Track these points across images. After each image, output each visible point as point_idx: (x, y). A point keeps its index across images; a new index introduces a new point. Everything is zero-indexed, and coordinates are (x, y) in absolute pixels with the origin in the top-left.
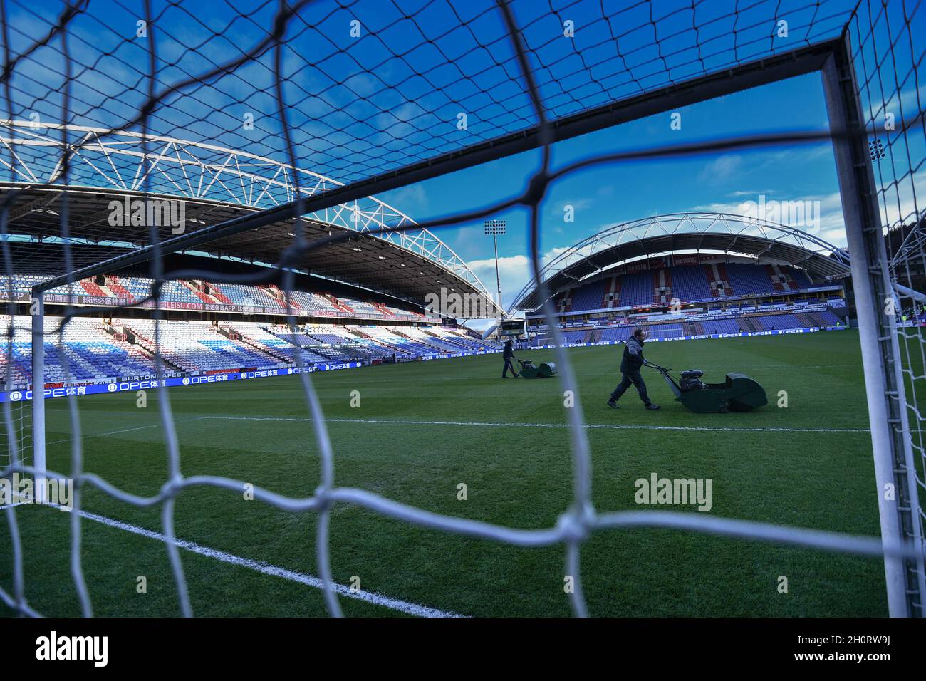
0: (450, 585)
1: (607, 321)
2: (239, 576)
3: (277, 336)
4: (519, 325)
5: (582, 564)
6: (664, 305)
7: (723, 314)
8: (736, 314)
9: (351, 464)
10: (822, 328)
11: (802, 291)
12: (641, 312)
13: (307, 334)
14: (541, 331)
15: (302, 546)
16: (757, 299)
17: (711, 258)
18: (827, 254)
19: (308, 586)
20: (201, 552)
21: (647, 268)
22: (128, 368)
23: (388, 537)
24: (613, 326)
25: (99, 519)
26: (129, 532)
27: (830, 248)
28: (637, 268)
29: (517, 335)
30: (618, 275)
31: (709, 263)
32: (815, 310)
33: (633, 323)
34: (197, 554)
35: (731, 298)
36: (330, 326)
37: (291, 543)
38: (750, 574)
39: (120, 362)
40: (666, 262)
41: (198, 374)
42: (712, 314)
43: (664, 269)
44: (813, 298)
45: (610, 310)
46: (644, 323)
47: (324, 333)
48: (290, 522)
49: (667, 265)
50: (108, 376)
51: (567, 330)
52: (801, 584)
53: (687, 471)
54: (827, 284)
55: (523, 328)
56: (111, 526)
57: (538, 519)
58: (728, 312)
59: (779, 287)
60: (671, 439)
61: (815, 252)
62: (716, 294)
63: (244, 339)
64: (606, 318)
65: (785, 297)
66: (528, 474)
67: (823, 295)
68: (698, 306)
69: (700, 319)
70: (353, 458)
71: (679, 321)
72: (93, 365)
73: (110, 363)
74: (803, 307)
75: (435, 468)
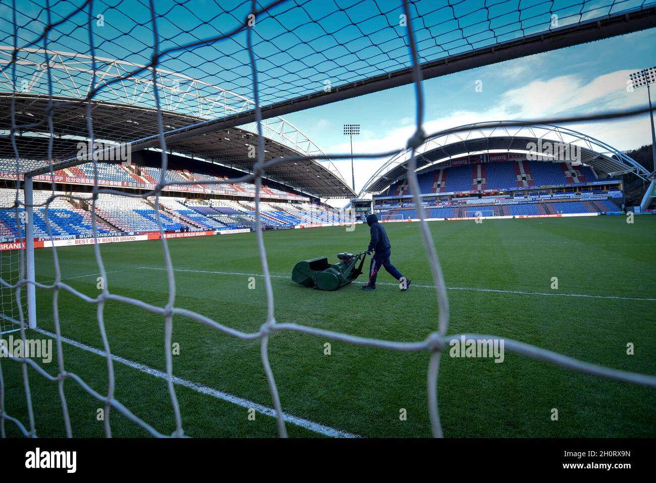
0: (340, 409)
1: (435, 203)
2: (182, 394)
3: (190, 208)
4: (368, 204)
5: (438, 397)
6: (479, 192)
7: (526, 200)
8: (535, 200)
9: (253, 309)
10: (603, 213)
11: (589, 184)
12: (461, 197)
13: (211, 207)
14: (384, 209)
15: (225, 372)
16: (553, 189)
17: (518, 157)
18: (610, 155)
19: (234, 404)
20: (152, 373)
21: (468, 163)
22: (83, 228)
23: (288, 368)
24: (439, 207)
25: (76, 344)
26: (98, 355)
27: (613, 150)
28: (460, 163)
29: (365, 212)
30: (444, 168)
31: (516, 160)
32: (598, 199)
33: (455, 205)
34: (149, 374)
35: (532, 188)
36: (227, 201)
37: (217, 370)
38: (570, 412)
39: (78, 224)
40: (483, 159)
41: (133, 234)
42: (517, 199)
43: (480, 164)
44: (597, 189)
45: (437, 194)
46: (464, 205)
47: (223, 206)
48: (214, 352)
49: (483, 161)
50: (70, 234)
51: (403, 209)
52: (612, 423)
53: (510, 326)
54: (609, 178)
55: (370, 206)
56: (85, 350)
57: (399, 360)
58: (530, 198)
59: (570, 180)
60: (494, 299)
61: (601, 154)
62: (521, 184)
63: (165, 210)
64: (434, 201)
65: (575, 188)
66: (387, 323)
67: (605, 188)
68: (507, 193)
69: (507, 203)
70: (254, 304)
71: (491, 204)
72: (59, 225)
73: (71, 225)
74: (589, 196)
75: (315, 315)
